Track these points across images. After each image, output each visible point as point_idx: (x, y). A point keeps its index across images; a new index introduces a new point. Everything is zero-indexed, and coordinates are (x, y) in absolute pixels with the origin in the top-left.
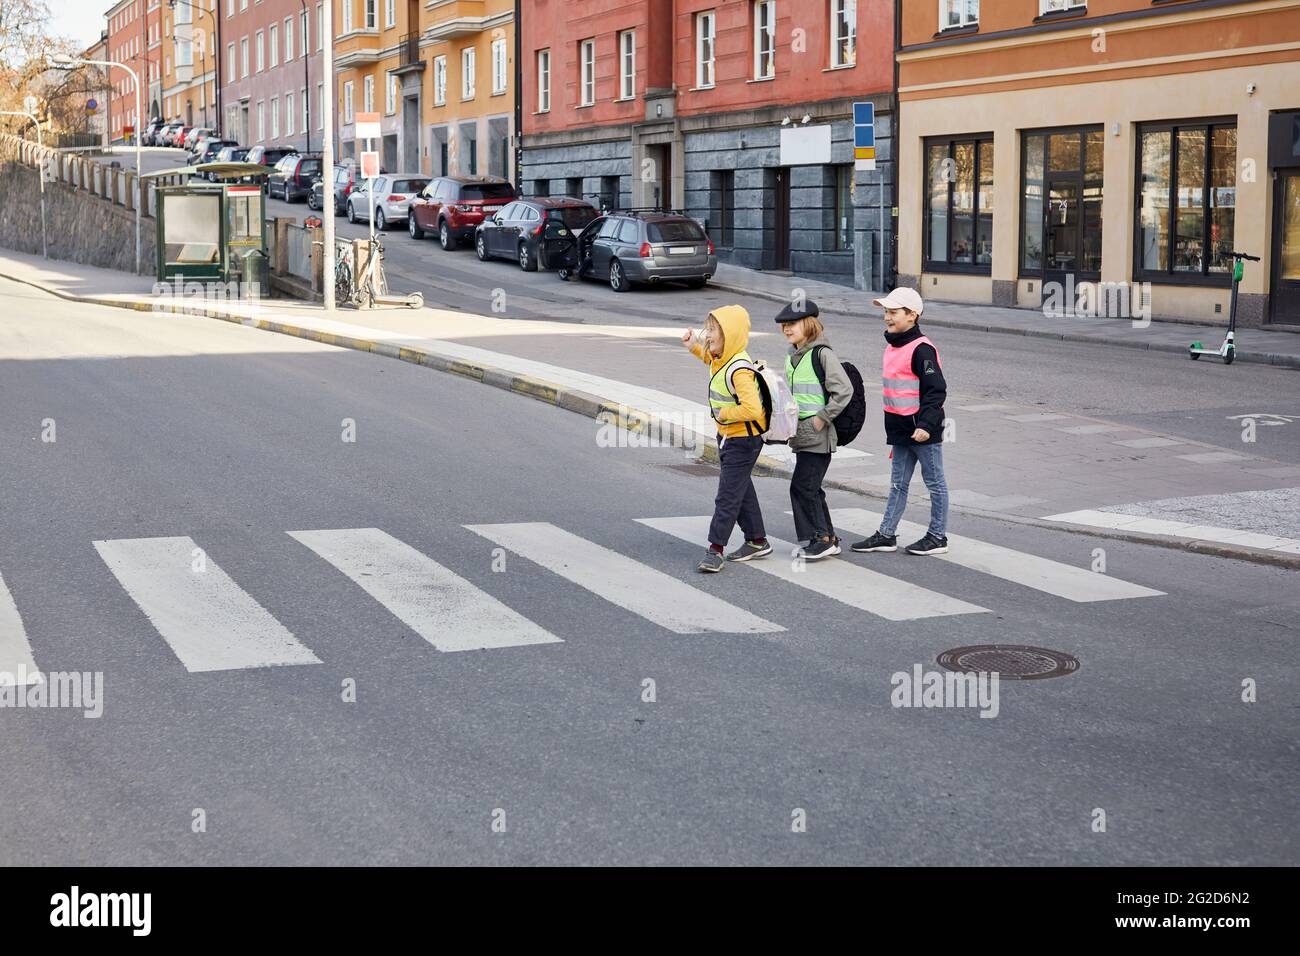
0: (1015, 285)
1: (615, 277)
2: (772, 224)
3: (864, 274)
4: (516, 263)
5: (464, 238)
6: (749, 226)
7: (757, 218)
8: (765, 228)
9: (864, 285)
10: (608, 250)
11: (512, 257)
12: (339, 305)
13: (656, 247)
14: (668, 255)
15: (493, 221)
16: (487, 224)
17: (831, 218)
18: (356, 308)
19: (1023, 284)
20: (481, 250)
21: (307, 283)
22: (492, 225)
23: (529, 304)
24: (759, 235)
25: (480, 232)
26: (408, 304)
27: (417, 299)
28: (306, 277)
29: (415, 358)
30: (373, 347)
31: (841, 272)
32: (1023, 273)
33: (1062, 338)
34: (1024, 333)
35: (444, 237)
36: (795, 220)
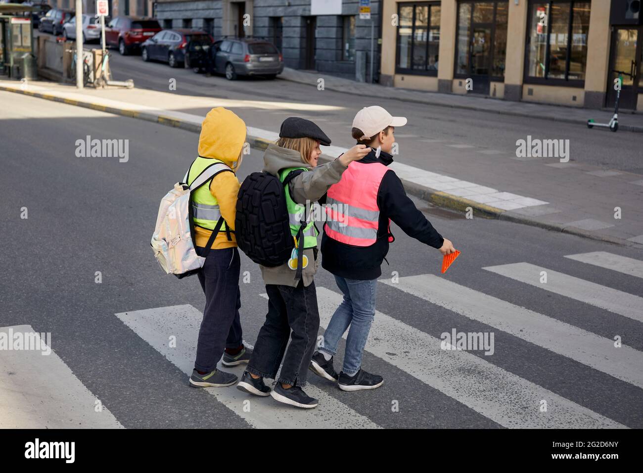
0: (451, 82)
1: (229, 72)
2: (304, 45)
3: (362, 74)
4: (167, 63)
5: (133, 48)
6: (292, 46)
7: (296, 42)
8: (301, 48)
9: (361, 80)
10: (224, 58)
11: (164, 60)
12: (85, 86)
13: (252, 57)
14: (259, 61)
15: (153, 40)
16: (148, 42)
17: (340, 44)
18: (94, 87)
19: (456, 82)
20: (145, 56)
21: (61, 73)
22: (152, 43)
23: (189, 87)
24: (297, 51)
25: (144, 47)
26: (125, 86)
27: (130, 83)
28: (59, 69)
29: (169, 122)
30: (135, 115)
31: (348, 72)
32: (456, 76)
33: (499, 113)
34: (475, 109)
35: (122, 48)
36: (319, 44)
